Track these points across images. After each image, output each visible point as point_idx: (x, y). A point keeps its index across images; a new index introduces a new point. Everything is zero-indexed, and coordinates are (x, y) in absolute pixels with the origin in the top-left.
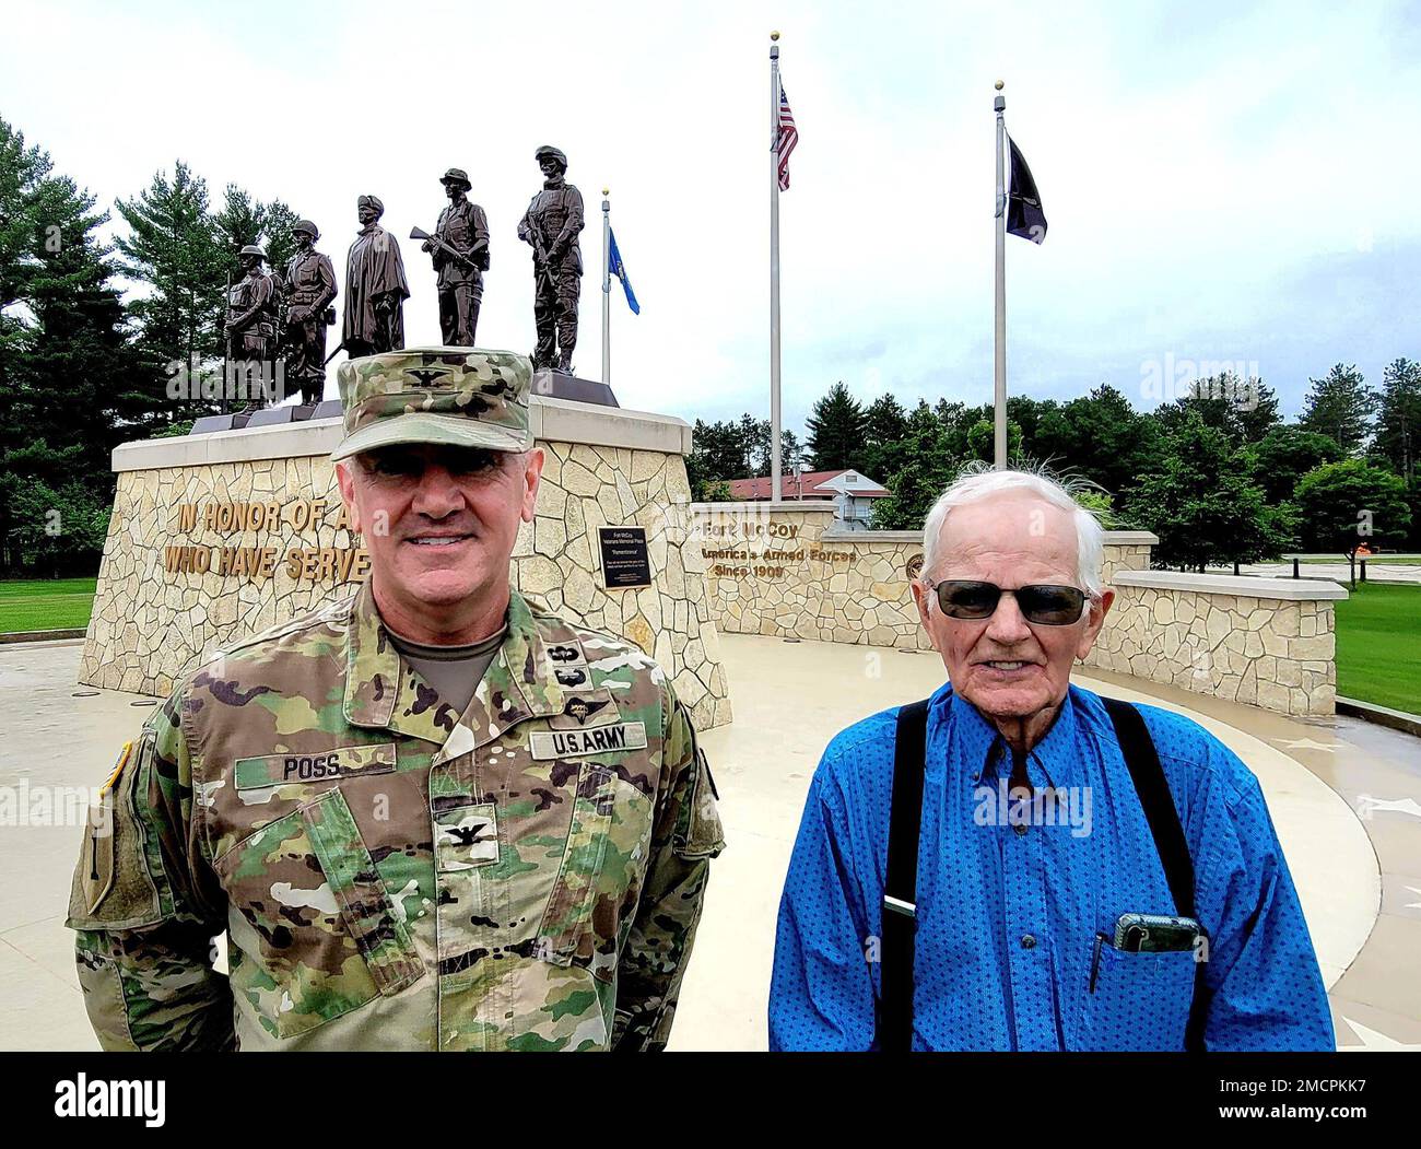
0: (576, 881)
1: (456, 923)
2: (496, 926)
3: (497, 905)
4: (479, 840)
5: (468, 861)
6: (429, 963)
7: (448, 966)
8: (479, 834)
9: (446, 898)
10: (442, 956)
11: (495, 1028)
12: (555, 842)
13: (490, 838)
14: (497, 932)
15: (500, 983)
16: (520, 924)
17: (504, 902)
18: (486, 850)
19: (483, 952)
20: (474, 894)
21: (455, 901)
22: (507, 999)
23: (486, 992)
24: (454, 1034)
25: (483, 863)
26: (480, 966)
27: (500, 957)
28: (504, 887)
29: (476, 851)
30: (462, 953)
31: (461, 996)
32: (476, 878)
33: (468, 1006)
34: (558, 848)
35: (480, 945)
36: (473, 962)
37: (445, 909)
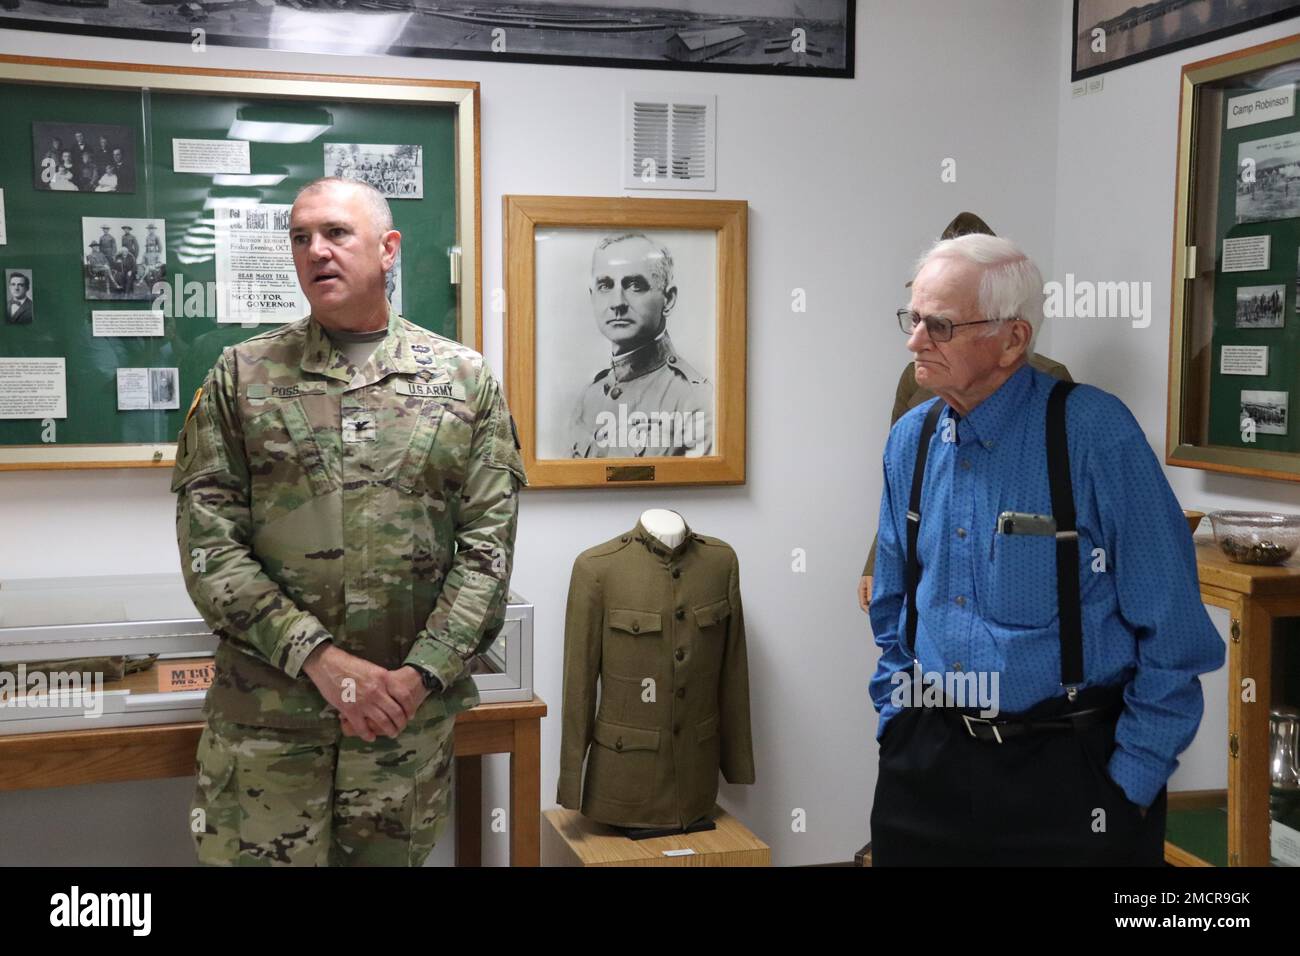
0: (415, 452)
1: (353, 466)
2: (373, 471)
3: (374, 460)
4: (366, 429)
5: (359, 438)
6: (339, 484)
7: (348, 486)
8: (366, 426)
9: (348, 453)
10: (346, 481)
11: (372, 519)
12: (405, 433)
13: (371, 428)
14: (374, 474)
15: (375, 499)
16: (385, 471)
17: (377, 459)
18: (370, 433)
19: (366, 482)
20: (363, 453)
21: (352, 455)
22: (377, 506)
23: (368, 502)
24: (351, 520)
25: (369, 440)
26: (365, 489)
27: (375, 486)
28: (377, 452)
29: (364, 434)
30: (355, 481)
31: (356, 501)
32: (364, 444)
33: (358, 507)
34: (405, 436)
35: (364, 478)
36: (362, 486)
37: (347, 459)
